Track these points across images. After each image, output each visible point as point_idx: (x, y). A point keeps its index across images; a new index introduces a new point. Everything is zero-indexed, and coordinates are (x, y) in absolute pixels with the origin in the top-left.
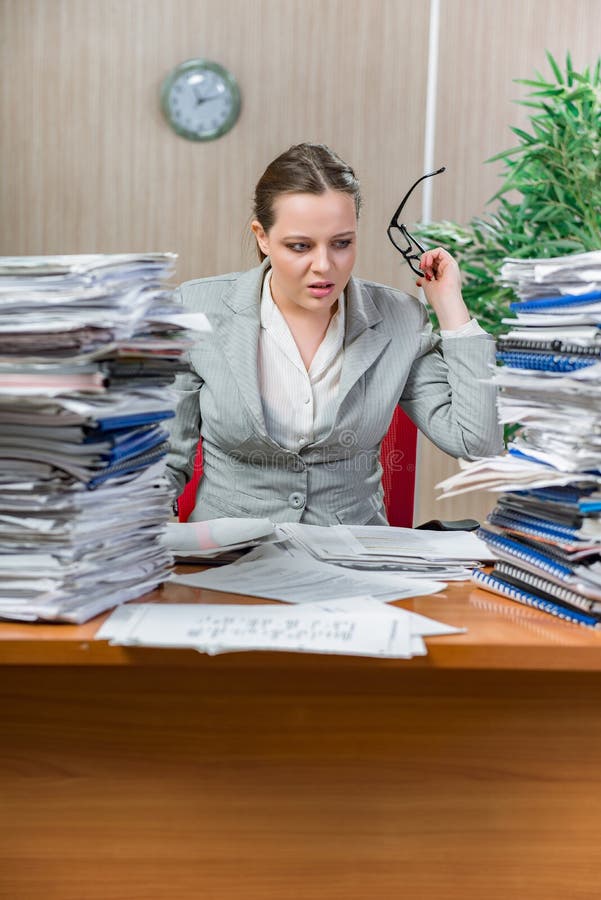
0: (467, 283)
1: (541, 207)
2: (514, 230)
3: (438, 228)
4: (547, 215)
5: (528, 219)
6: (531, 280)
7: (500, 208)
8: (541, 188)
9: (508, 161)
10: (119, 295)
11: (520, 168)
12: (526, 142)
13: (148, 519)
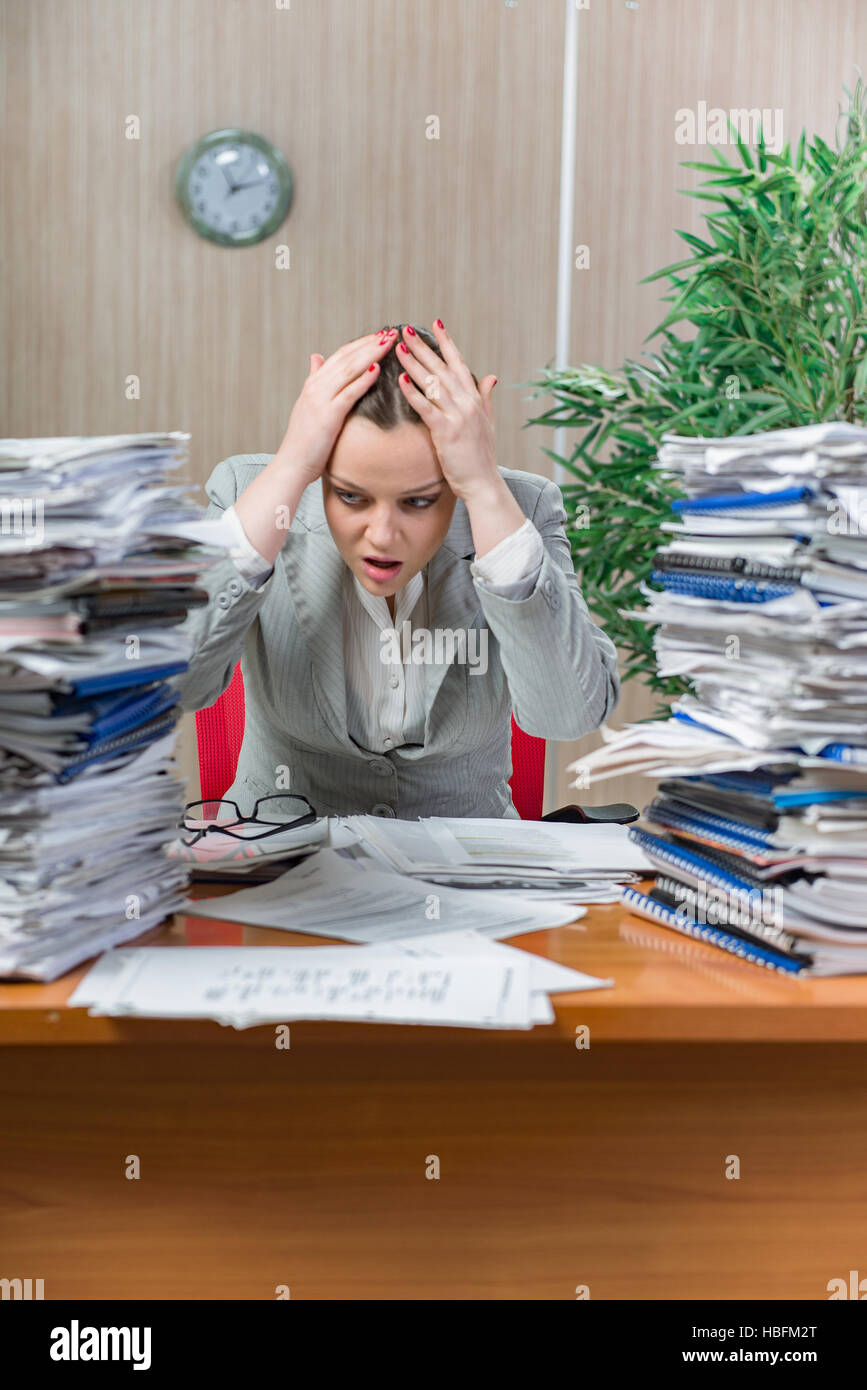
0: (618, 453)
1: (723, 346)
2: (685, 379)
3: (577, 376)
4: (732, 356)
5: (704, 362)
6: (702, 469)
7: (664, 346)
8: (721, 317)
9: (676, 279)
10: (101, 497)
11: (692, 290)
12: (700, 252)
13: (149, 822)
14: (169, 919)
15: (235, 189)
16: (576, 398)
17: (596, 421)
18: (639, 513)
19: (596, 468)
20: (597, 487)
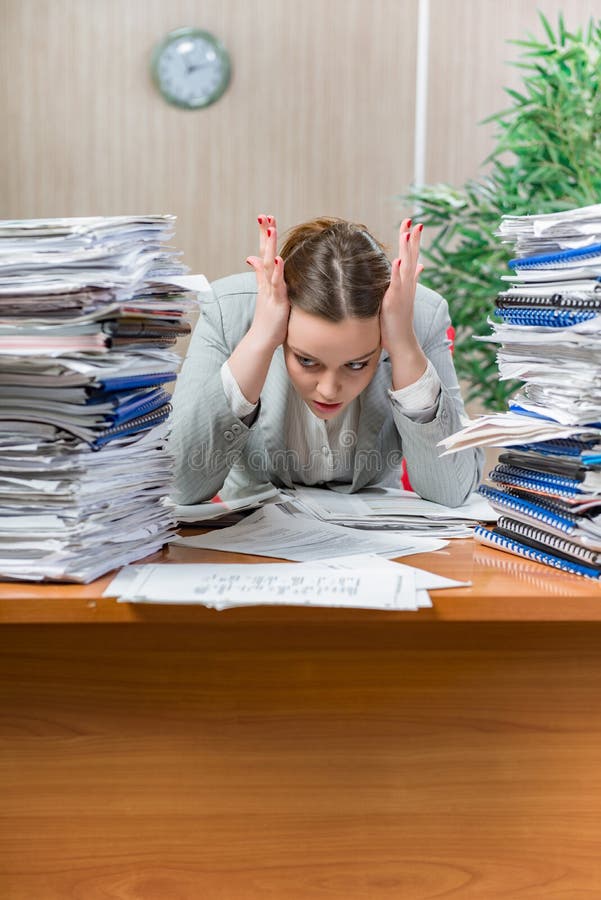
0: (461, 245)
1: (534, 169)
2: (509, 192)
3: (432, 192)
4: (541, 176)
5: (522, 180)
6: (530, 236)
7: (494, 170)
8: (535, 149)
9: (502, 122)
10: (119, 255)
11: (514, 130)
12: (519, 102)
13: (151, 481)
14: (165, 547)
15: (191, 69)
16: (432, 207)
17: (446, 222)
18: (476, 287)
19: (446, 256)
20: (447, 269)
